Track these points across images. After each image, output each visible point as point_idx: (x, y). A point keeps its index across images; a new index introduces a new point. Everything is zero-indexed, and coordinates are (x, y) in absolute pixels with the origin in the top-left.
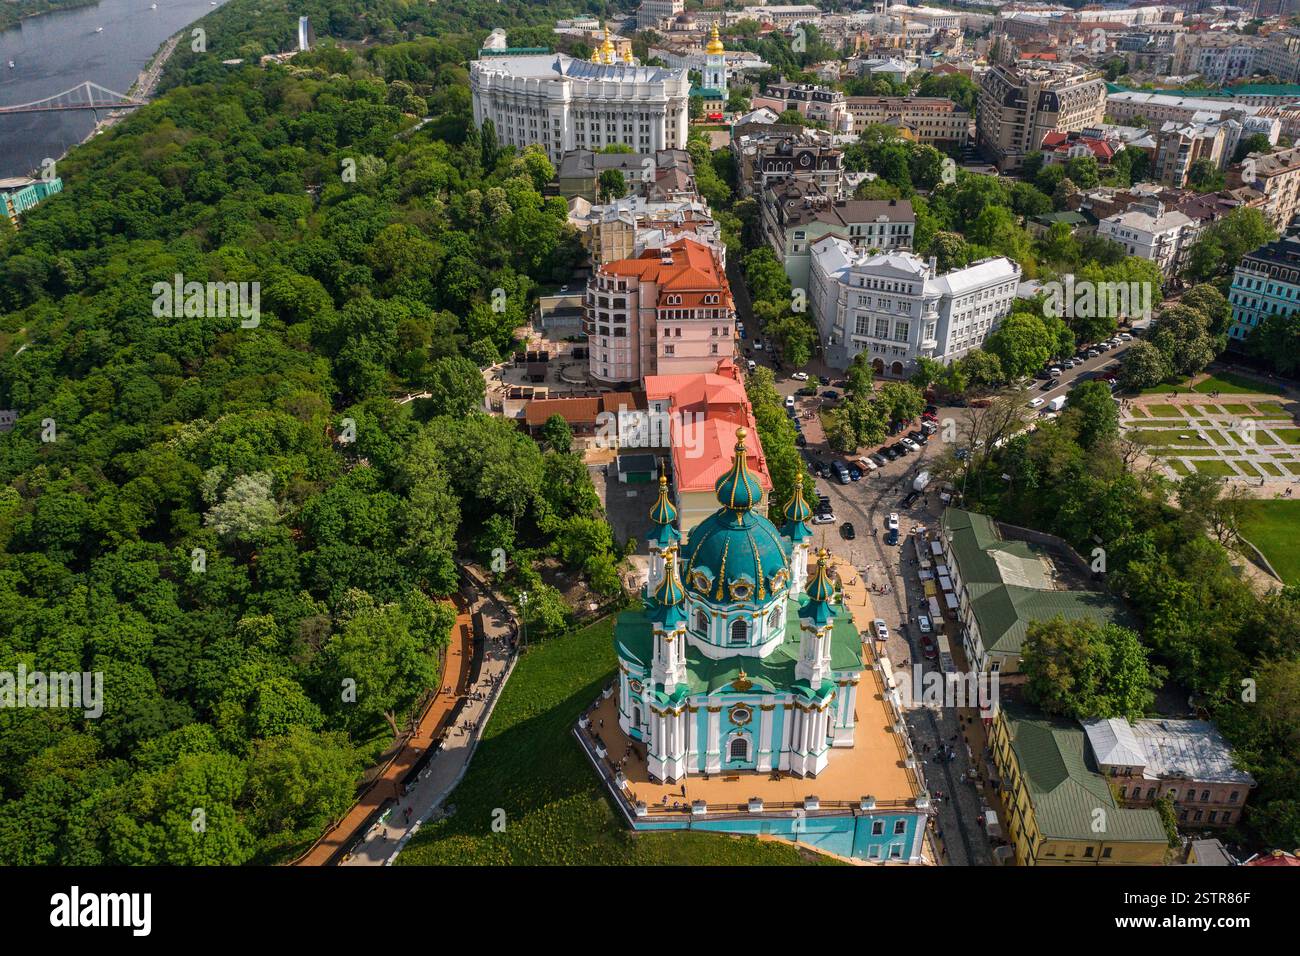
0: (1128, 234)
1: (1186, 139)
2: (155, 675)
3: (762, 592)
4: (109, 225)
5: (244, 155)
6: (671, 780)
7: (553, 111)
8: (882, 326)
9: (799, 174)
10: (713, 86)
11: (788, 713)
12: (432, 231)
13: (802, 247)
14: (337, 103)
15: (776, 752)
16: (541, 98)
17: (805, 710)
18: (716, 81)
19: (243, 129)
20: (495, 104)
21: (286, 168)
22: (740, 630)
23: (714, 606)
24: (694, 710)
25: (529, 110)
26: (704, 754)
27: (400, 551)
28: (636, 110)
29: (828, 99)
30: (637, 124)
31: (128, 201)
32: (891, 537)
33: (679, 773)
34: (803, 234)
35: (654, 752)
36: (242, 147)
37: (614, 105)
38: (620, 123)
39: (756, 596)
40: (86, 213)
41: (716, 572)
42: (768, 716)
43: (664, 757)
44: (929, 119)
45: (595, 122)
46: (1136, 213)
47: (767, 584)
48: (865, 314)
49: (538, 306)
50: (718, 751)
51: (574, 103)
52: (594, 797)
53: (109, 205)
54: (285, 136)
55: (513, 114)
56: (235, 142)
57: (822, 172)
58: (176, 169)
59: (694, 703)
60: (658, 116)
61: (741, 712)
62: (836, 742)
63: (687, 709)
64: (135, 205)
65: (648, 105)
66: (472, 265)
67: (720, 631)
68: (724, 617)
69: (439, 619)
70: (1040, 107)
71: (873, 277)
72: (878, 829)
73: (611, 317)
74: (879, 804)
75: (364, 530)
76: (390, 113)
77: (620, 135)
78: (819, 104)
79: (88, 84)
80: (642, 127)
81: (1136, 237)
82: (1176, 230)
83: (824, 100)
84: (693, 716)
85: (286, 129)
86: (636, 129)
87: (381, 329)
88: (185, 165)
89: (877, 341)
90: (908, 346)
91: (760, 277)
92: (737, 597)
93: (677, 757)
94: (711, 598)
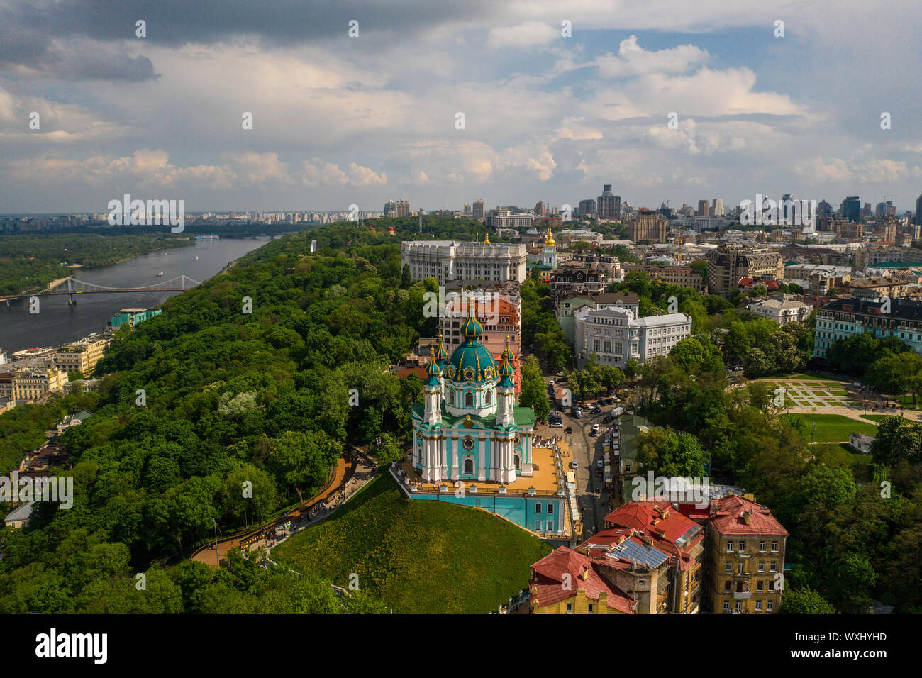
0: (766, 311)
1: (823, 278)
2: (181, 467)
3: (480, 378)
4: (185, 328)
5: (268, 292)
6: (432, 482)
7: (444, 263)
8: (607, 344)
9: (576, 284)
10: (549, 265)
11: (493, 443)
12: (367, 311)
13: (569, 312)
14: (325, 269)
15: (488, 469)
16: (438, 257)
17: (500, 440)
18: (550, 262)
19: (269, 281)
20: (413, 261)
21: (291, 298)
22: (470, 400)
23: (457, 384)
24: (445, 438)
25: (431, 263)
26: (450, 468)
27: (317, 418)
28: (492, 262)
29: (609, 261)
30: (492, 270)
31: (199, 315)
32: (593, 432)
33: (437, 478)
34: (569, 304)
35: (424, 465)
36: (268, 288)
37: (480, 259)
38: (482, 270)
39: (476, 378)
40: (174, 321)
41: (457, 367)
42: (482, 444)
43: (429, 467)
44: (676, 277)
45: (468, 269)
46: (771, 300)
47: (482, 373)
48: (597, 339)
49: (418, 344)
50: (457, 466)
51: (457, 258)
52: (393, 490)
53: (187, 316)
54: (292, 284)
55: (422, 266)
56: (264, 287)
57: (590, 283)
58: (228, 299)
59: (444, 434)
60: (505, 266)
61: (469, 443)
62: (523, 473)
63: (441, 438)
64: (202, 317)
65: (499, 259)
66: (384, 324)
67: (460, 399)
68: (461, 390)
69: (332, 448)
70: (737, 265)
71: (601, 317)
72: (538, 508)
73: (451, 332)
74: (537, 491)
75: (300, 407)
76: (354, 273)
77: (482, 276)
78: (603, 264)
79: (183, 277)
80: (495, 272)
81: (770, 312)
82: (796, 310)
83: (607, 262)
84: (444, 442)
85: (294, 281)
86: (492, 273)
87: (328, 347)
88: (234, 297)
89: (605, 354)
90: (622, 356)
91: (543, 326)
92: (467, 378)
93: (436, 467)
94: (455, 379)
